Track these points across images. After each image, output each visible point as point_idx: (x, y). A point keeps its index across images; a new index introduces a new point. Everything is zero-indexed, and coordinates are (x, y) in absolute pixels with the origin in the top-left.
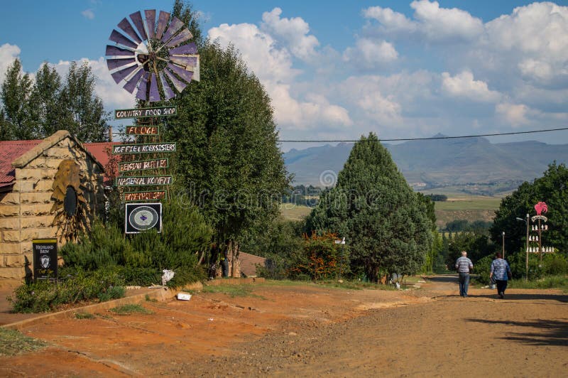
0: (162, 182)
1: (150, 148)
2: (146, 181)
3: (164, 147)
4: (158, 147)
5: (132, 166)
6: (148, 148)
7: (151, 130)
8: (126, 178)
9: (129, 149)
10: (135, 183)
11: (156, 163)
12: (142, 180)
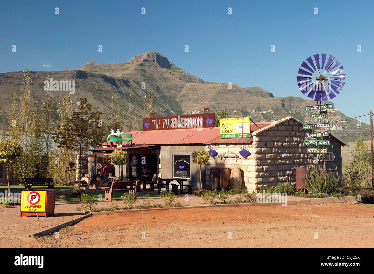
0: (325, 144)
1: (320, 125)
2: (318, 143)
3: (327, 125)
4: (324, 125)
5: (312, 135)
6: (319, 126)
7: (321, 116)
8: (309, 141)
9: (311, 126)
10: (313, 144)
11: (323, 133)
12: (316, 142)
